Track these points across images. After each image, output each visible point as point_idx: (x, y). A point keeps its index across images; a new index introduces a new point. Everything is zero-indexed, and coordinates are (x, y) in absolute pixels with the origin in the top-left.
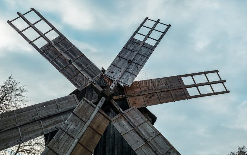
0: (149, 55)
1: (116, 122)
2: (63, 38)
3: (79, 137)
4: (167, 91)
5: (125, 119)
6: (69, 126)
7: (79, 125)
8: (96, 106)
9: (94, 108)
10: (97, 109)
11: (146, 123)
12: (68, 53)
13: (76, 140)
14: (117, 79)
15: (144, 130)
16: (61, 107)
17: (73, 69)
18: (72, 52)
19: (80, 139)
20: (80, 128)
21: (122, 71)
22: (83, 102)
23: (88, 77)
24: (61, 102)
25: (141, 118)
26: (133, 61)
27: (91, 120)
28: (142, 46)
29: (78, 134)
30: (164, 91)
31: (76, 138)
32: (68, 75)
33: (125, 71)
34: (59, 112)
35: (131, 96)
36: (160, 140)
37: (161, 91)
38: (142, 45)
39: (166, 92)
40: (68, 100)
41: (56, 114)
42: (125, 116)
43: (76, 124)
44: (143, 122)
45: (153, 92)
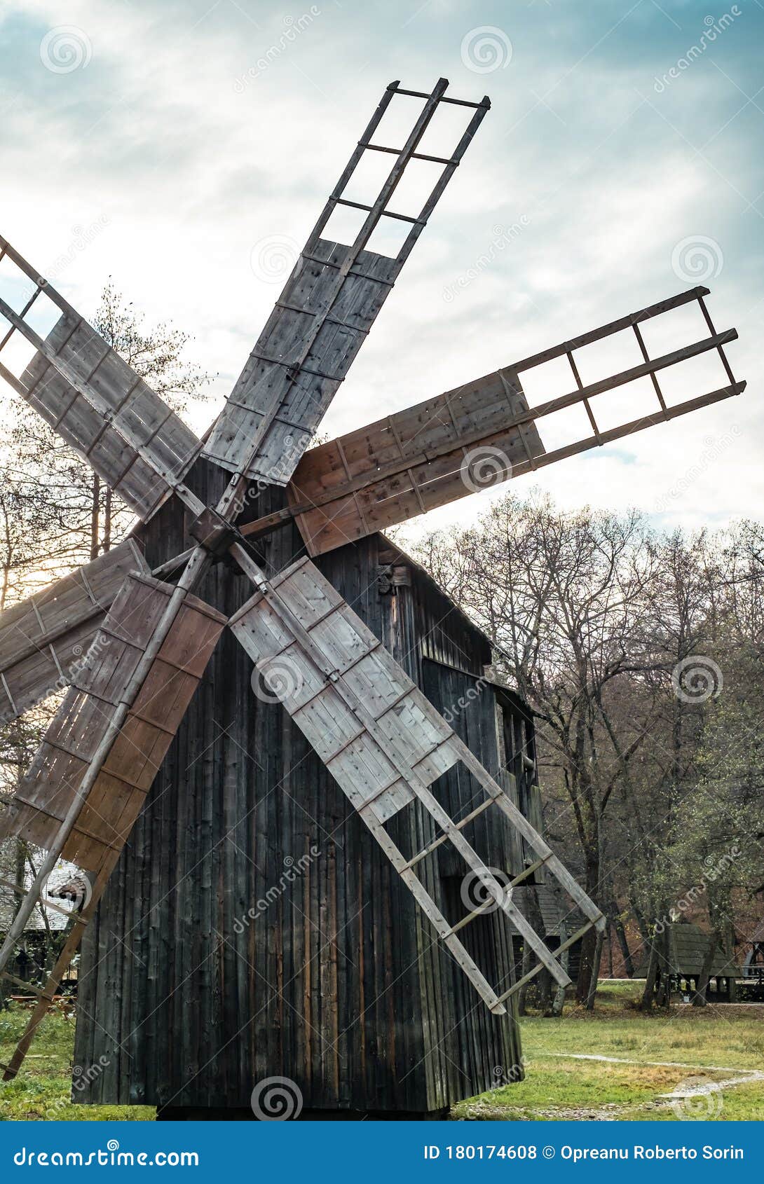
0: (371, 314)
1: (243, 625)
2: (74, 320)
3: (126, 698)
4: (449, 454)
5: (272, 612)
6: (95, 674)
7: (124, 664)
8: (173, 586)
9: (168, 597)
10: (177, 594)
11: (337, 615)
12: (98, 382)
13: (121, 708)
14: (241, 464)
15: (328, 641)
16: (98, 593)
17: (119, 443)
18: (108, 375)
19: (132, 704)
20: (128, 669)
21: (264, 423)
22: (129, 588)
23: (160, 468)
24: (96, 577)
25: (324, 598)
26: (306, 367)
27: (157, 639)
28: (349, 274)
29: (125, 689)
30: (439, 457)
31: (120, 702)
32: (107, 469)
33: (274, 419)
34: (94, 612)
35: (309, 510)
36: (377, 669)
37: (425, 460)
38: (346, 272)
39: (443, 460)
40: (115, 565)
41: (85, 618)
42: (271, 598)
43: (116, 661)
44: (328, 609)
45: (391, 472)
